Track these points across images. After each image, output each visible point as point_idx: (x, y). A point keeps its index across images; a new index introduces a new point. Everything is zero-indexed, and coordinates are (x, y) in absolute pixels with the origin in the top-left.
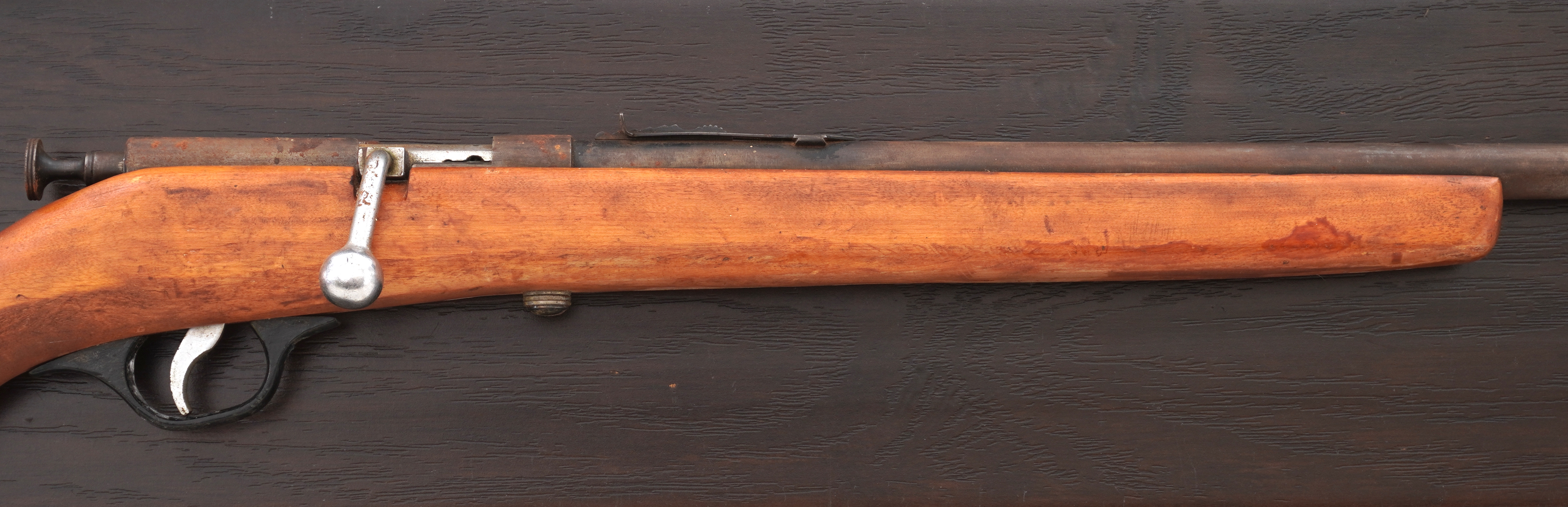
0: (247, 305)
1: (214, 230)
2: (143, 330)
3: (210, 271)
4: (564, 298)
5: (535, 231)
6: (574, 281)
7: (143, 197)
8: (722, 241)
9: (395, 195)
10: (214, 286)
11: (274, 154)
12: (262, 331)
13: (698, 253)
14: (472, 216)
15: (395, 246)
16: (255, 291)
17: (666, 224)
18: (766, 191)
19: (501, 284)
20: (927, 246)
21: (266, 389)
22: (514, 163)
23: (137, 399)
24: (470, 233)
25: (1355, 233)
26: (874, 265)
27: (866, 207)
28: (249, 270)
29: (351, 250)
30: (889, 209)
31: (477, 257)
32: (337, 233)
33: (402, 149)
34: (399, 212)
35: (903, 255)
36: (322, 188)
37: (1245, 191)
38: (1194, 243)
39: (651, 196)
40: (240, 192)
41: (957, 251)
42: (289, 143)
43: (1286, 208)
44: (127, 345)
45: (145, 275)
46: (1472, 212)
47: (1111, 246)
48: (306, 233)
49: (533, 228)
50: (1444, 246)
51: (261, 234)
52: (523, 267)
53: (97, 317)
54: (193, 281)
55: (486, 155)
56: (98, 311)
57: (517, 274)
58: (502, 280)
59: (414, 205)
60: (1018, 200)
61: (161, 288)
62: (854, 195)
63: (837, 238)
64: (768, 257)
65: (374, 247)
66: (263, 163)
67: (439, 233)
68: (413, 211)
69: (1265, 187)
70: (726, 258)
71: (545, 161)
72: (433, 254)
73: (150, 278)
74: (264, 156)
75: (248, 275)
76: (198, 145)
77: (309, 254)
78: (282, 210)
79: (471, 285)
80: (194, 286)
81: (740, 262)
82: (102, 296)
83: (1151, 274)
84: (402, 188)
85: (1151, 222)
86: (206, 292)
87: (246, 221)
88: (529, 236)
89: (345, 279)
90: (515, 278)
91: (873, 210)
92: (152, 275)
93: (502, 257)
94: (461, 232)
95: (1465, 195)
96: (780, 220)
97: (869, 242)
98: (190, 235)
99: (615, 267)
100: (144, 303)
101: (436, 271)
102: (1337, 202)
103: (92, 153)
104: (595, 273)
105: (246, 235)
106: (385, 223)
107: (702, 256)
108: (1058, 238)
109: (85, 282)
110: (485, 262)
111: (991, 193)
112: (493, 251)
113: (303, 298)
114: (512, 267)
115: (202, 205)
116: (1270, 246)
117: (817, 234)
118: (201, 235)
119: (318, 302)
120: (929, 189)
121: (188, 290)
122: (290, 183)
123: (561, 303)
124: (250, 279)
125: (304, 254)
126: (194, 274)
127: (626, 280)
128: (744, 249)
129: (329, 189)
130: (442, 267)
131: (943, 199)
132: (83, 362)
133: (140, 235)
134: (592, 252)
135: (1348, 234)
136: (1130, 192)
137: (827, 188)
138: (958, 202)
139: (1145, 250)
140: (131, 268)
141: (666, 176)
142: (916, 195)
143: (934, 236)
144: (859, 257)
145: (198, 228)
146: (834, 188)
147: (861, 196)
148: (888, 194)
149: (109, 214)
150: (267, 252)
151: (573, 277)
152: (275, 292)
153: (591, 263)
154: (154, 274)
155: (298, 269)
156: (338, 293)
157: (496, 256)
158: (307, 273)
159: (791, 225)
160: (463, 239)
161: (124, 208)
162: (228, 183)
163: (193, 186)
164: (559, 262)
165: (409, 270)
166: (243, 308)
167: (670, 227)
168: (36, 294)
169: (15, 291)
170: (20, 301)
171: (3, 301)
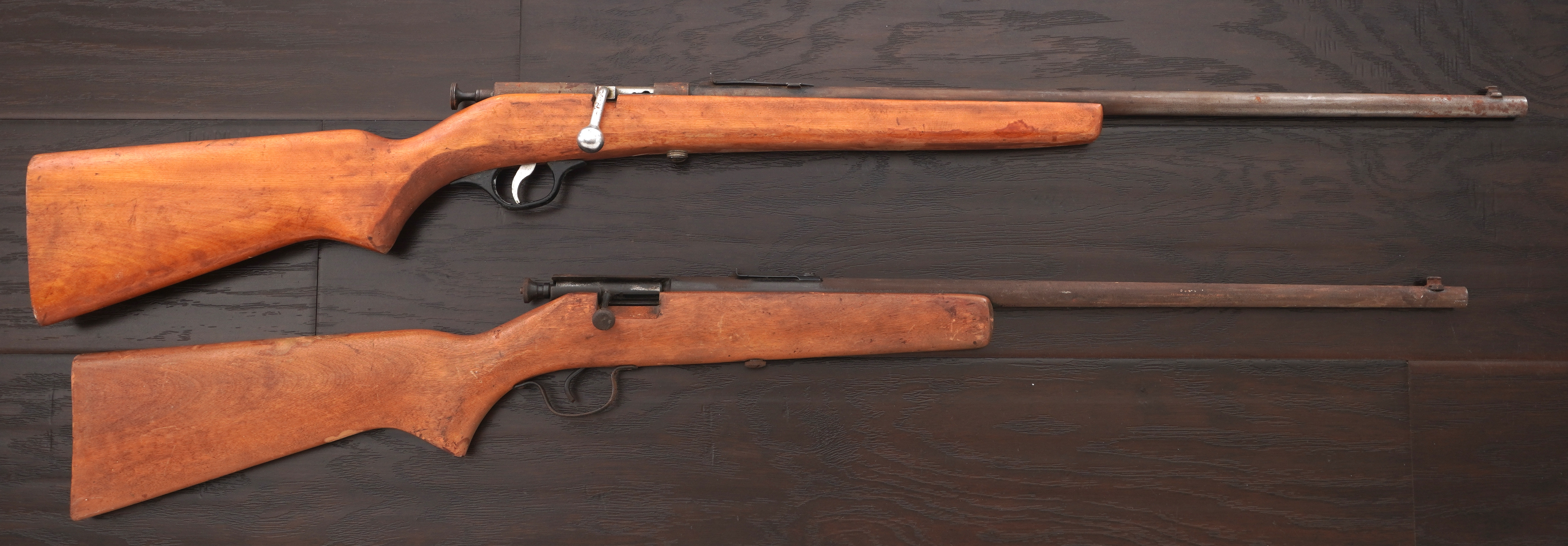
0: (545, 153)
1: (532, 121)
2: (500, 165)
3: (530, 138)
4: (684, 153)
5: (671, 122)
6: (689, 144)
7: (501, 106)
8: (754, 127)
9: (610, 106)
10: (531, 144)
11: (559, 89)
12: (552, 167)
13: (743, 132)
14: (644, 115)
15: (610, 127)
16: (549, 148)
17: (729, 120)
18: (773, 106)
19: (657, 145)
20: (844, 130)
21: (553, 192)
22: (663, 93)
23: (497, 196)
24: (643, 122)
25: (1035, 127)
26: (821, 139)
27: (817, 113)
28: (546, 137)
29: (590, 127)
30: (828, 114)
31: (646, 133)
32: (585, 122)
33: (614, 87)
34: (612, 113)
35: (833, 135)
36: (579, 103)
37: (986, 107)
38: (963, 130)
39: (723, 107)
40: (543, 104)
41: (857, 133)
42: (565, 84)
43: (1005, 116)
44: (493, 172)
45: (501, 139)
46: (1089, 119)
47: (926, 131)
48: (572, 122)
49: (671, 121)
50: (1075, 134)
51: (551, 122)
52: (667, 138)
53: (480, 158)
54: (522, 142)
55: (651, 91)
56: (482, 155)
57: (663, 141)
58: (657, 143)
59: (619, 110)
60: (885, 111)
61: (508, 145)
62: (812, 108)
63: (804, 126)
64: (774, 134)
65: (601, 127)
66: (554, 93)
67: (629, 122)
68: (619, 113)
69: (996, 107)
70: (755, 135)
71: (677, 93)
72: (627, 131)
73: (503, 141)
74: (553, 90)
75: (546, 140)
76: (526, 85)
77: (573, 131)
78: (561, 112)
79: (643, 146)
80: (522, 145)
81: (761, 136)
82: (483, 148)
83: (944, 145)
84: (614, 104)
85: (944, 121)
86: (527, 147)
87: (545, 116)
88: (668, 124)
89: (588, 139)
90: (663, 143)
91: (820, 114)
92: (504, 140)
93: (657, 133)
94: (639, 121)
95: (1086, 111)
96: (779, 118)
97: (818, 128)
99: (706, 138)
100: (502, 152)
101: (628, 139)
102: (1027, 113)
103: (480, 90)
104: (698, 141)
105: (545, 122)
106: (606, 118)
107: (745, 133)
108: (902, 128)
109: (475, 142)
110: (649, 135)
111: (873, 108)
112: (653, 130)
113: (570, 150)
114: (661, 137)
115: (527, 109)
116: (997, 133)
117: (796, 124)
118: (526, 122)
119: (576, 153)
120: (846, 106)
121: (521, 148)
122: (565, 100)
123: (683, 155)
124: (547, 141)
125: (571, 131)
126: (523, 139)
127: (711, 145)
128: (763, 130)
129: (582, 103)
130: (630, 137)
131: (851, 110)
132: (474, 179)
133: (500, 122)
134: (696, 131)
135: (1032, 127)
136: (935, 108)
137: (800, 104)
138: (858, 111)
139: (941, 134)
140: (495, 136)
141: (729, 99)
142: (839, 108)
143: (847, 126)
144: (814, 135)
145: (524, 119)
146: (803, 104)
147: (815, 108)
148: (827, 108)
149: (486, 115)
150: (555, 130)
151: (688, 143)
152: (558, 147)
153: (696, 136)
154: (505, 139)
155: (568, 137)
156: (585, 145)
157: (655, 133)
158: (572, 139)
159: (784, 120)
160: (640, 125)
161: (493, 110)
162: (538, 100)
163: (523, 101)
164: (682, 135)
165: (616, 138)
166: (544, 155)
167: (731, 121)
168: (454, 147)
169: (445, 146)
170: (447, 151)
171: (439, 151)
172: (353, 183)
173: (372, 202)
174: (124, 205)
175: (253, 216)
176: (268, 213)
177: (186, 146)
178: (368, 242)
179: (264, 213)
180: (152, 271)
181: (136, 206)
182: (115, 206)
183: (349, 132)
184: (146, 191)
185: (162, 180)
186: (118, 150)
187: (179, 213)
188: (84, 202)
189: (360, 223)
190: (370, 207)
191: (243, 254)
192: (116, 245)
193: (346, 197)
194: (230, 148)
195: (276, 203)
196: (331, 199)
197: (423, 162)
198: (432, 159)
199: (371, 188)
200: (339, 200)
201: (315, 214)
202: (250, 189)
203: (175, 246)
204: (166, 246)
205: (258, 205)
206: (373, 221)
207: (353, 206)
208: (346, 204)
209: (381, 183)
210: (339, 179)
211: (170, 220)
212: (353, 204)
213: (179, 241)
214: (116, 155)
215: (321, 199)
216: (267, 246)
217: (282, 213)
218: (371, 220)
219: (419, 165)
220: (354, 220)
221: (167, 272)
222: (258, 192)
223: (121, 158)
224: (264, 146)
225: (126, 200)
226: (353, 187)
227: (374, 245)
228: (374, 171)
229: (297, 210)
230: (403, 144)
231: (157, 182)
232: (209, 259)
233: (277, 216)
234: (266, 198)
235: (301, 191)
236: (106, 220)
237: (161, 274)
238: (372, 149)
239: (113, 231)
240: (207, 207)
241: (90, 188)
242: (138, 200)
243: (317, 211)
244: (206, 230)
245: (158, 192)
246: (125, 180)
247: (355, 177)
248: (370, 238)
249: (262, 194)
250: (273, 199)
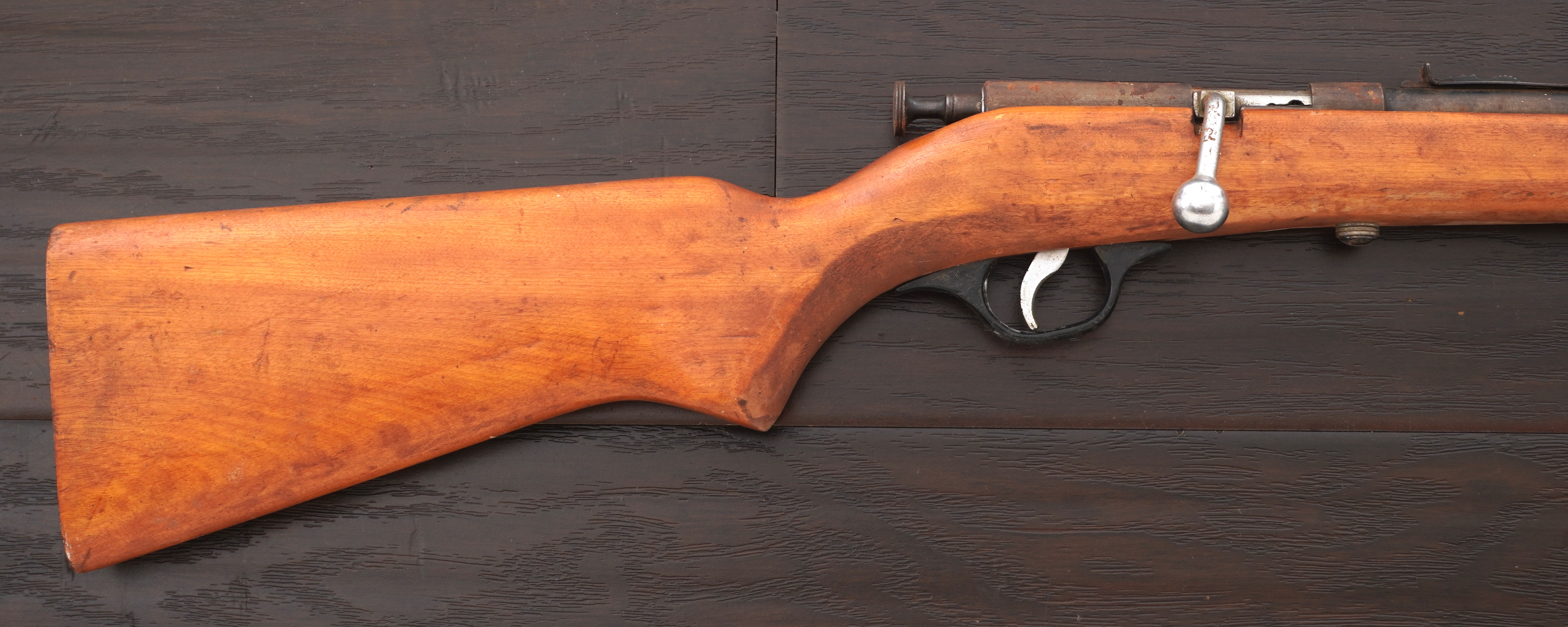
0: (1097, 230)
1: (1071, 163)
2: (1000, 253)
3: (1067, 199)
4: (1375, 230)
5: (1358, 167)
6: (1390, 213)
7: (1007, 132)
8: (1527, 178)
9: (1233, 134)
10: (1070, 212)
11: (1118, 97)
12: (1103, 256)
13: (1504, 188)
14: (1301, 153)
15: (1232, 178)
16: (1106, 218)
17: (1476, 162)
19: (1324, 215)
21: (1108, 307)
22: (1333, 106)
24: (1299, 168)
28: (1102, 198)
29: (1199, 180)
31: (1305, 190)
32: (1183, 166)
33: (1233, 93)
34: (1237, 148)
36: (1166, 126)
39: (1461, 136)
40: (1093, 128)
42: (1130, 87)
44: (984, 266)
45: (1009, 202)
48: (1153, 166)
49: (1356, 164)
51: (1112, 167)
52: (1346, 199)
53: (964, 239)
54: (1052, 207)
55: (1306, 100)
56: (965, 234)
57: (1340, 206)
58: (1326, 211)
59: (1249, 142)
61: (1023, 214)
65: (1219, 178)
66: (1109, 104)
67: (1271, 168)
68: (1248, 148)
70: (1530, 194)
71: (1361, 105)
72: (1267, 186)
73: (1014, 205)
74: (1108, 98)
75: (1100, 203)
76: (1049, 88)
77: (1156, 185)
78: (1131, 145)
79: (1297, 215)
80: (1052, 212)
81: (1542, 197)
82: (970, 220)
84: (1240, 127)
86: (1063, 218)
87: (1099, 155)
88: (1352, 171)
89: (1197, 205)
90: (1338, 209)
92: (1015, 202)
93: (1328, 189)
94: (1291, 166)
98: (1050, 166)
99: (1428, 200)
100: (1006, 227)
101: (1269, 202)
103: (951, 95)
104: (1411, 205)
105: (1099, 167)
106: (1226, 158)
107: (1509, 191)
109: (955, 207)
110: (1312, 194)
112: (1320, 184)
113: (1148, 224)
114: (1336, 199)
115: (1060, 140)
118: (1059, 167)
119: (1160, 229)
121: (1047, 215)
122: (1137, 121)
123: (1372, 233)
124: (1102, 206)
125: (1151, 185)
126: (1053, 201)
127: (1437, 212)
128: (1546, 185)
129: (1172, 127)
130: (1273, 198)
132: (944, 280)
133: (1005, 166)
134: (1409, 186)
140: (997, 195)
141: (1474, 119)
145: (1056, 160)
149: (976, 147)
150: (1118, 182)
151: (1390, 209)
152: (1124, 219)
153: (1408, 197)
154: (1017, 202)
155: (1146, 198)
156: (1191, 218)
157: (1323, 189)
158: (1153, 202)
160: (1293, 173)
161: (990, 142)
162: (1082, 121)
163: (1052, 123)
164: (1378, 195)
165: (1244, 200)
166: (1094, 233)
167: (1479, 165)
168: (910, 217)
169: (892, 215)
170: (896, 224)
171: (879, 223)
172: (705, 289)
173: (746, 329)
174: (244, 331)
175: (504, 356)
176: (534, 350)
177: (361, 211)
178: (738, 409)
179: (525, 350)
180: (299, 466)
181: (268, 334)
182: (227, 333)
183: (691, 184)
184: (287, 304)
185: (318, 281)
186: (225, 218)
187: (355, 348)
188: (164, 325)
189: (721, 371)
190: (740, 339)
191: (481, 430)
192: (229, 414)
193: (691, 318)
194: (452, 214)
195: (551, 329)
196: (661, 321)
197: (848, 246)
198: (867, 241)
199: (742, 300)
200: (677, 323)
201: (627, 353)
202: (497, 301)
203: (348, 416)
204: (329, 416)
205: (514, 333)
206: (748, 367)
207: (706, 337)
208: (693, 331)
209: (762, 289)
210: (677, 281)
211: (337, 363)
212: (707, 333)
213: (355, 407)
214: (223, 227)
215: (641, 322)
216: (530, 415)
217: (561, 350)
218: (744, 365)
219: (841, 253)
220: (709, 366)
221: (329, 468)
222: (512, 306)
223: (233, 234)
224: (522, 212)
225: (250, 323)
226: (706, 297)
227: (749, 416)
228: (749, 266)
229: (593, 343)
230: (802, 209)
231: (309, 285)
232: (414, 442)
233: (552, 355)
234: (530, 320)
235: (600, 304)
236: (209, 363)
237: (318, 471)
238: (741, 219)
239: (224, 384)
240: (410, 336)
241: (176, 297)
242: (273, 322)
243: (633, 346)
244: (410, 383)
245: (312, 305)
246: (245, 280)
247: (709, 277)
248: (742, 403)
249: (521, 311)
250: (545, 321)
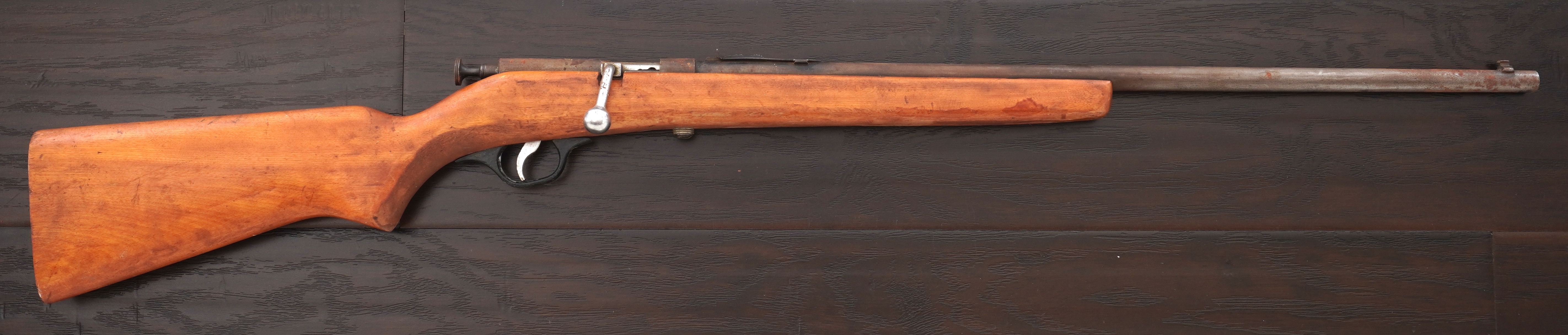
0: (551, 132)
1: (537, 99)
2: (505, 143)
3: (535, 117)
4: (691, 131)
5: (678, 101)
6: (695, 123)
7: (506, 84)
8: (761, 106)
9: (617, 84)
10: (537, 123)
11: (564, 66)
12: (558, 144)
13: (750, 111)
14: (650, 94)
15: (616, 106)
16: (555, 126)
17: (736, 98)
18: (781, 85)
19: (663, 124)
20: (852, 109)
21: (559, 169)
22: (669, 71)
23: (502, 174)
24: (650, 101)
25: (1045, 105)
26: (828, 117)
27: (825, 91)
28: (552, 117)
29: (597, 108)
30: (836, 93)
31: (652, 112)
32: (591, 101)
33: (620, 64)
34: (619, 92)
35: (841, 113)
36: (585, 81)
37: (995, 86)
38: (972, 109)
39: (730, 86)
40: (549, 82)
41: (865, 111)
42: (570, 61)
43: (1014, 94)
44: (498, 150)
45: (507, 118)
46: (1098, 96)
47: (934, 109)
48: (578, 101)
49: (677, 99)
50: (1085, 111)
51: (557, 101)
52: (673, 117)
53: (486, 137)
54: (528, 121)
55: (657, 67)
56: (486, 134)
58: (663, 122)
59: (625, 89)
60: (893, 89)
61: (514, 124)
62: (819, 86)
63: (812, 105)
64: (781, 113)
65: (607, 107)
66: (559, 70)
67: (636, 101)
68: (625, 92)
69: (1005, 85)
70: (763, 114)
71: (683, 70)
72: (633, 110)
73: (509, 120)
74: (559, 67)
75: (552, 119)
76: (530, 62)
77: (579, 110)
78: (567, 91)
79: (650, 124)
80: (528, 123)
81: (769, 115)
82: (488, 127)
83: (953, 122)
84: (620, 81)
85: (952, 99)
87: (551, 95)
88: (675, 103)
89: (595, 121)
90: (669, 121)
91: (828, 93)
93: (664, 112)
94: (645, 101)
95: (1095, 88)
96: (787, 97)
97: (826, 107)
98: (527, 101)
99: (713, 117)
100: (506, 131)
101: (634, 118)
102: (1036, 91)
103: (483, 65)
104: (705, 120)
105: (551, 102)
106: (612, 97)
107: (752, 112)
108: (911, 106)
109: (481, 121)
110: (656, 114)
111: (881, 86)
112: (660, 109)
113: (576, 129)
114: (668, 116)
115: (532, 88)
116: (1007, 111)
117: (803, 103)
118: (531, 101)
119: (582, 131)
120: (853, 84)
121: (525, 125)
122: (570, 79)
123: (689, 133)
124: (553, 121)
125: (577, 110)
126: (528, 118)
127: (718, 123)
128: (771, 109)
129: (588, 81)
130: (637, 117)
131: (859, 88)
132: (478, 157)
133: (505, 101)
134: (703, 110)
135: (1041, 105)
136: (943, 86)
137: (807, 83)
138: (866, 89)
139: (950, 112)
140: (501, 115)
141: (736, 77)
142: (847, 86)
143: (855, 104)
144: (822, 114)
145: (530, 98)
146: (811, 82)
147: (823, 86)
148: (835, 86)
149: (491, 92)
150: (560, 109)
151: (695, 121)
152: (564, 127)
153: (703, 115)
154: (511, 118)
155: (574, 116)
156: (591, 127)
157: (661, 112)
158: (578, 118)
159: (791, 99)
160: (646, 104)
161: (498, 89)
162: (543, 78)
163: (528, 80)
164: (688, 115)
165: (623, 117)
166: (549, 134)
167: (738, 100)
168: (459, 126)
169: (450, 125)
170: (452, 130)
171: (444, 129)
172: (357, 162)
173: (377, 182)
174: (127, 184)
175: (257, 195)
176: (272, 192)
177: (188, 123)
178: (374, 221)
179: (268, 193)
180: (155, 250)
181: (139, 185)
182: (119, 185)
183: (353, 109)
184: (149, 170)
185: (165, 159)
186: (120, 128)
187: (182, 192)
188: (86, 181)
189: (365, 202)
190: (375, 187)
191: (248, 232)
192: (120, 225)
193: (350, 176)
194: (233, 125)
195: (281, 182)
196: (335, 178)
197: (428, 141)
198: (437, 138)
199: (376, 167)
200: (343, 179)
201: (319, 194)
202: (254, 168)
203: (179, 225)
204: (170, 226)
205: (262, 184)
206: (378, 200)
207: (358, 185)
208: (351, 183)
209: (386, 162)
210: (343, 158)
211: (174, 199)
212: (358, 184)
213: (183, 221)
214: (118, 132)
215: (326, 178)
216: (271, 225)
217: (286, 192)
218: (376, 199)
219: (424, 144)
220: (359, 200)
221: (171, 251)
222: (262, 171)
223: (124, 135)
224: (268, 124)
225: (130, 180)
226: (358, 166)
227: (379, 225)
228: (379, 150)
229: (302, 189)
230: (407, 122)
231: (160, 161)
232: (214, 238)
233: (281, 195)
234: (270, 177)
235: (306, 169)
236: (109, 200)
237: (165, 252)
238: (377, 127)
239: (117, 210)
240: (211, 186)
241: (93, 167)
242: (142, 179)
243: (322, 191)
244: (210, 209)
245: (161, 171)
246: (128, 159)
247: (359, 156)
248: (375, 218)
249: (266, 173)
250: (278, 178)
